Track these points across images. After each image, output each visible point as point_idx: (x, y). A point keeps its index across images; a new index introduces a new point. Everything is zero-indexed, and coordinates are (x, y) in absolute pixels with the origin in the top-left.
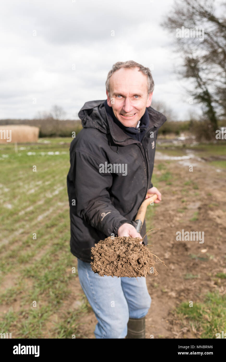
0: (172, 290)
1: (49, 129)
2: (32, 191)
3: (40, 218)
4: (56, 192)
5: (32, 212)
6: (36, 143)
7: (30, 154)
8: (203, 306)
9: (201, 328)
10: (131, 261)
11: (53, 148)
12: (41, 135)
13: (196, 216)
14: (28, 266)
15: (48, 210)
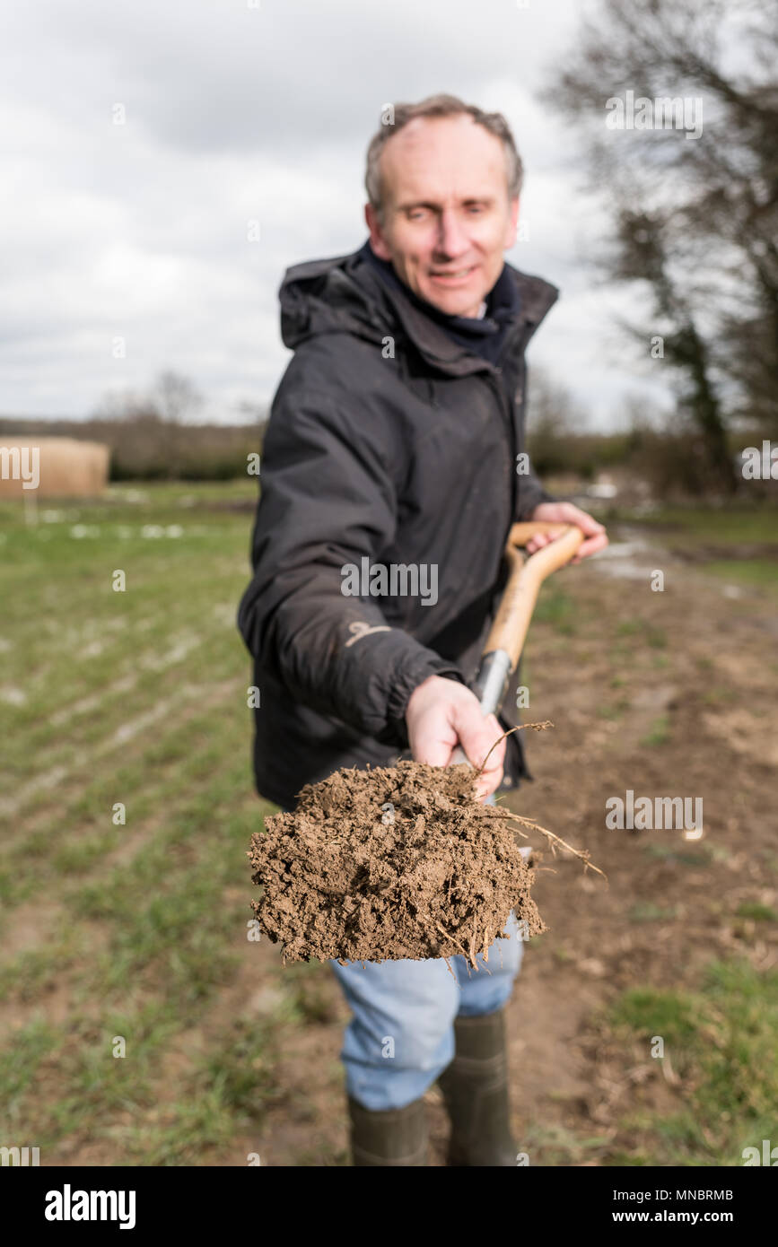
0: (590, 954)
1: (143, 453)
2: (94, 650)
3: (125, 734)
4: (178, 654)
5: (97, 716)
6: (98, 501)
7: (80, 532)
8: (696, 1000)
9: (695, 1070)
10: (413, 894)
11: (162, 516)
12: (118, 474)
13: (661, 730)
14: (91, 883)
15: (149, 708)
